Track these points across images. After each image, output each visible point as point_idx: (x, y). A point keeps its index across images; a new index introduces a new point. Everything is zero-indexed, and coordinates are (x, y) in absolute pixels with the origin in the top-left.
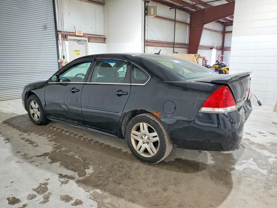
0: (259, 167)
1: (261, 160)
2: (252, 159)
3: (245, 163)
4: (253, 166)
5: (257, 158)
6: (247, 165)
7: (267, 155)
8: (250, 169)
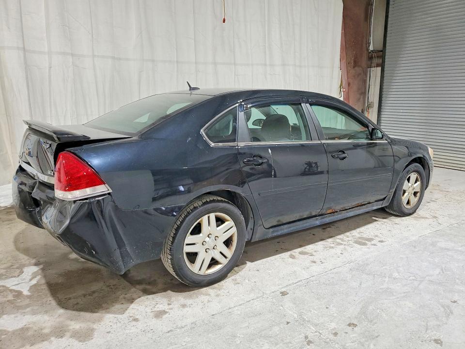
0: (3, 286)
1: (8, 301)
2: (26, 292)
3: (31, 280)
4: (14, 283)
5: (19, 300)
6: (24, 279)
7: (5, 316)
8: (15, 277)
